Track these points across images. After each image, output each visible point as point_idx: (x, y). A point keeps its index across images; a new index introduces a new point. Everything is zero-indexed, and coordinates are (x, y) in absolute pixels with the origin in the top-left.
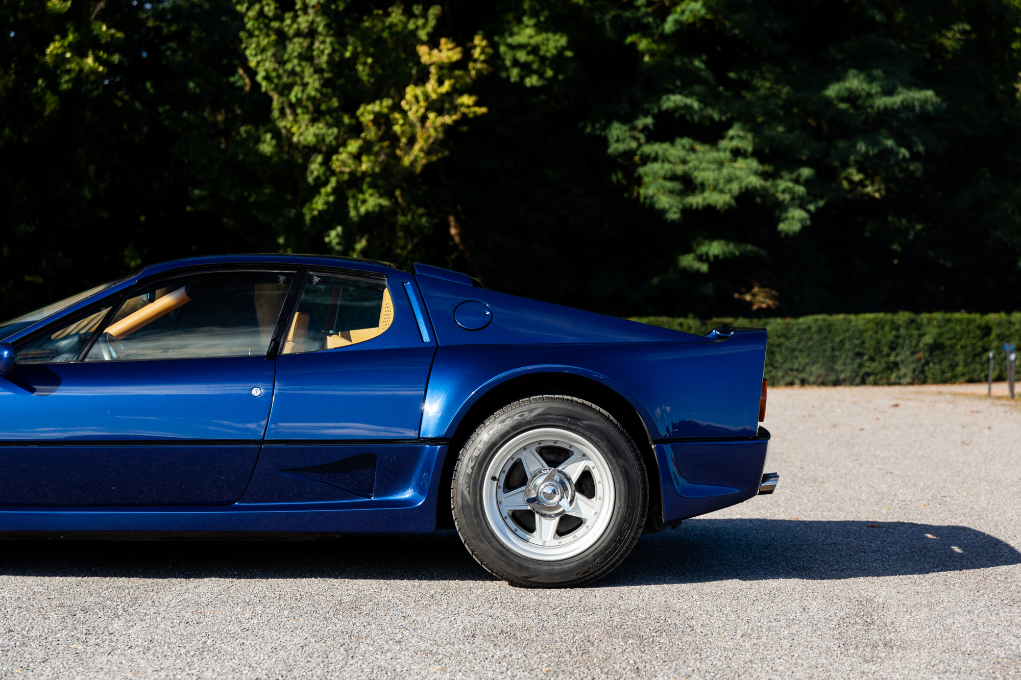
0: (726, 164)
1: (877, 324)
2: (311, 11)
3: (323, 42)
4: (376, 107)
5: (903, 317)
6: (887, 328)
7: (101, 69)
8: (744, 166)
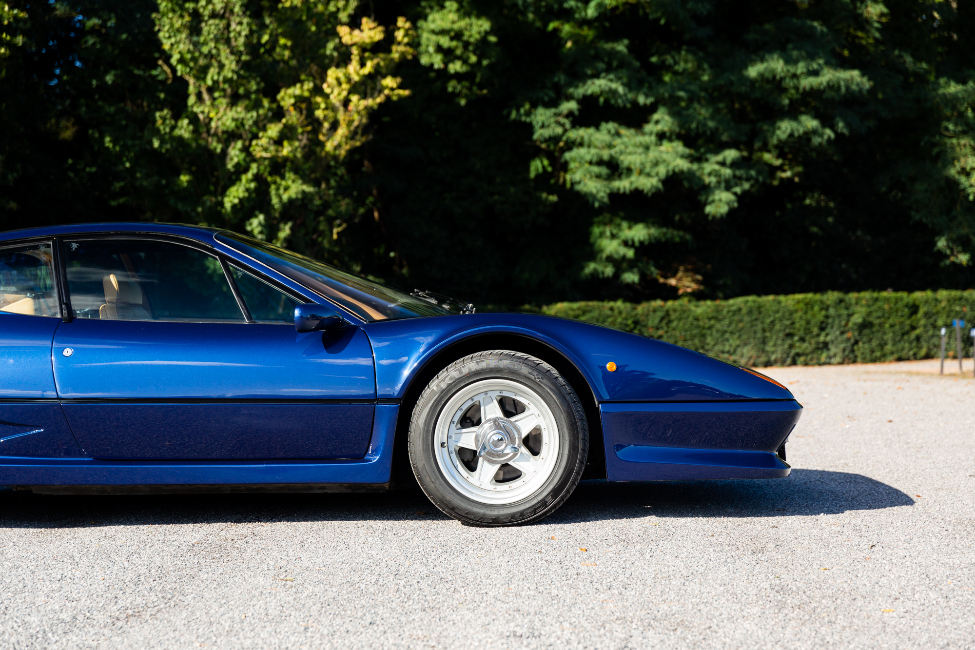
0: (652, 148)
1: (807, 304)
3: (241, 23)
4: (296, 90)
5: (832, 296)
6: (816, 308)
8: (670, 149)
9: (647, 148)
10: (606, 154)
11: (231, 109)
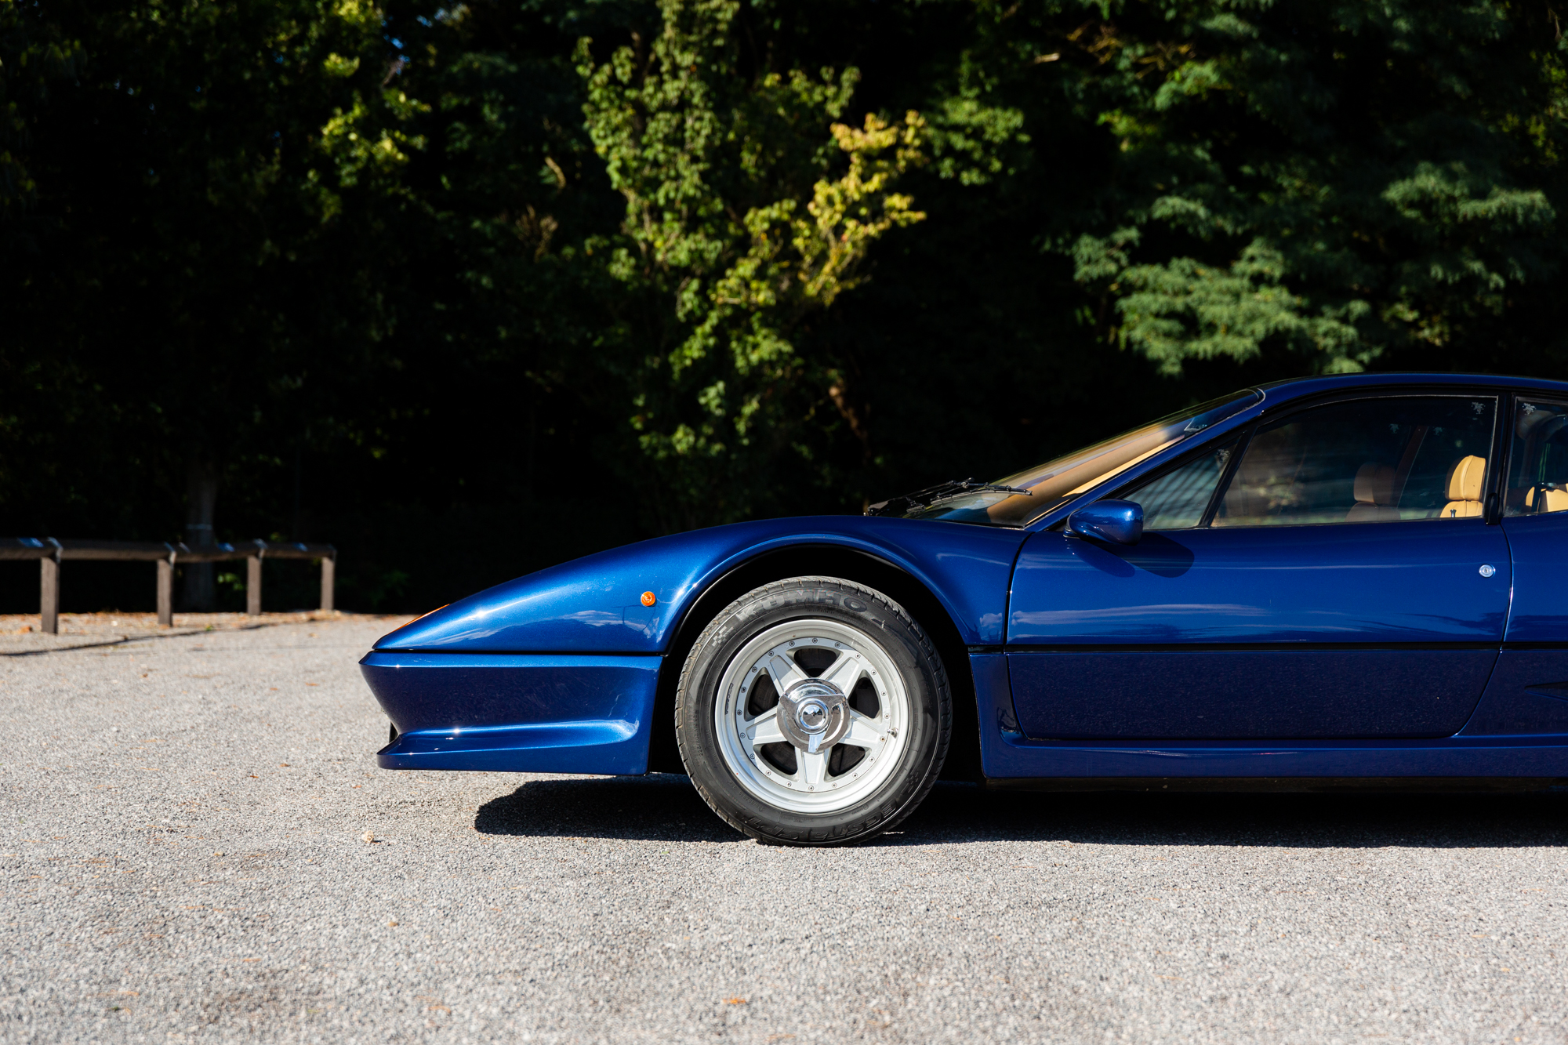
0: (1245, 295)
2: (683, 74)
3: (700, 119)
4: (774, 212)
7: (400, 156)
8: (1270, 298)
9: (1237, 296)
10: (1179, 303)
11: (686, 237)
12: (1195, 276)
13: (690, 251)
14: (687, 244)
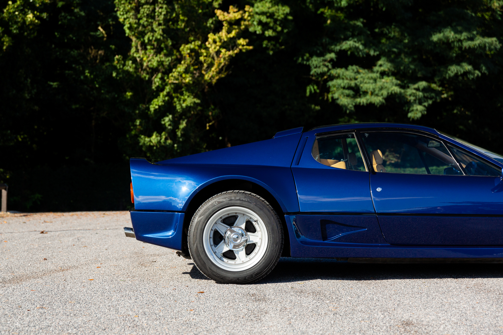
0: (378, 80)
3: (161, 8)
4: (192, 46)
8: (388, 81)
9: (375, 80)
10: (353, 83)
11: (156, 56)
12: (358, 72)
13: (158, 61)
14: (157, 59)
